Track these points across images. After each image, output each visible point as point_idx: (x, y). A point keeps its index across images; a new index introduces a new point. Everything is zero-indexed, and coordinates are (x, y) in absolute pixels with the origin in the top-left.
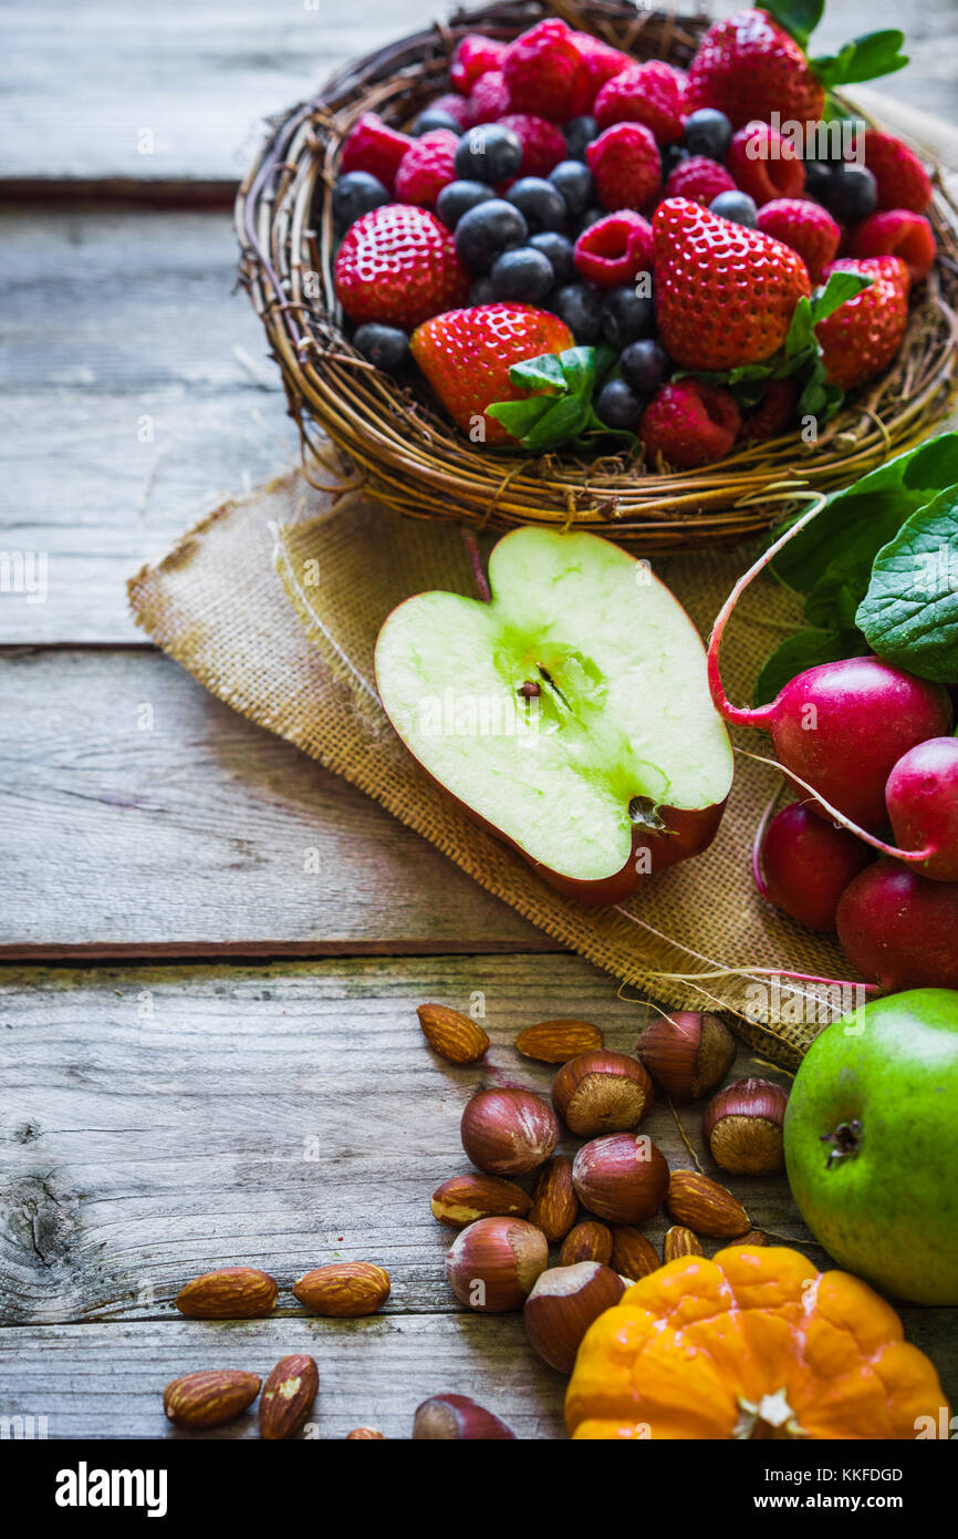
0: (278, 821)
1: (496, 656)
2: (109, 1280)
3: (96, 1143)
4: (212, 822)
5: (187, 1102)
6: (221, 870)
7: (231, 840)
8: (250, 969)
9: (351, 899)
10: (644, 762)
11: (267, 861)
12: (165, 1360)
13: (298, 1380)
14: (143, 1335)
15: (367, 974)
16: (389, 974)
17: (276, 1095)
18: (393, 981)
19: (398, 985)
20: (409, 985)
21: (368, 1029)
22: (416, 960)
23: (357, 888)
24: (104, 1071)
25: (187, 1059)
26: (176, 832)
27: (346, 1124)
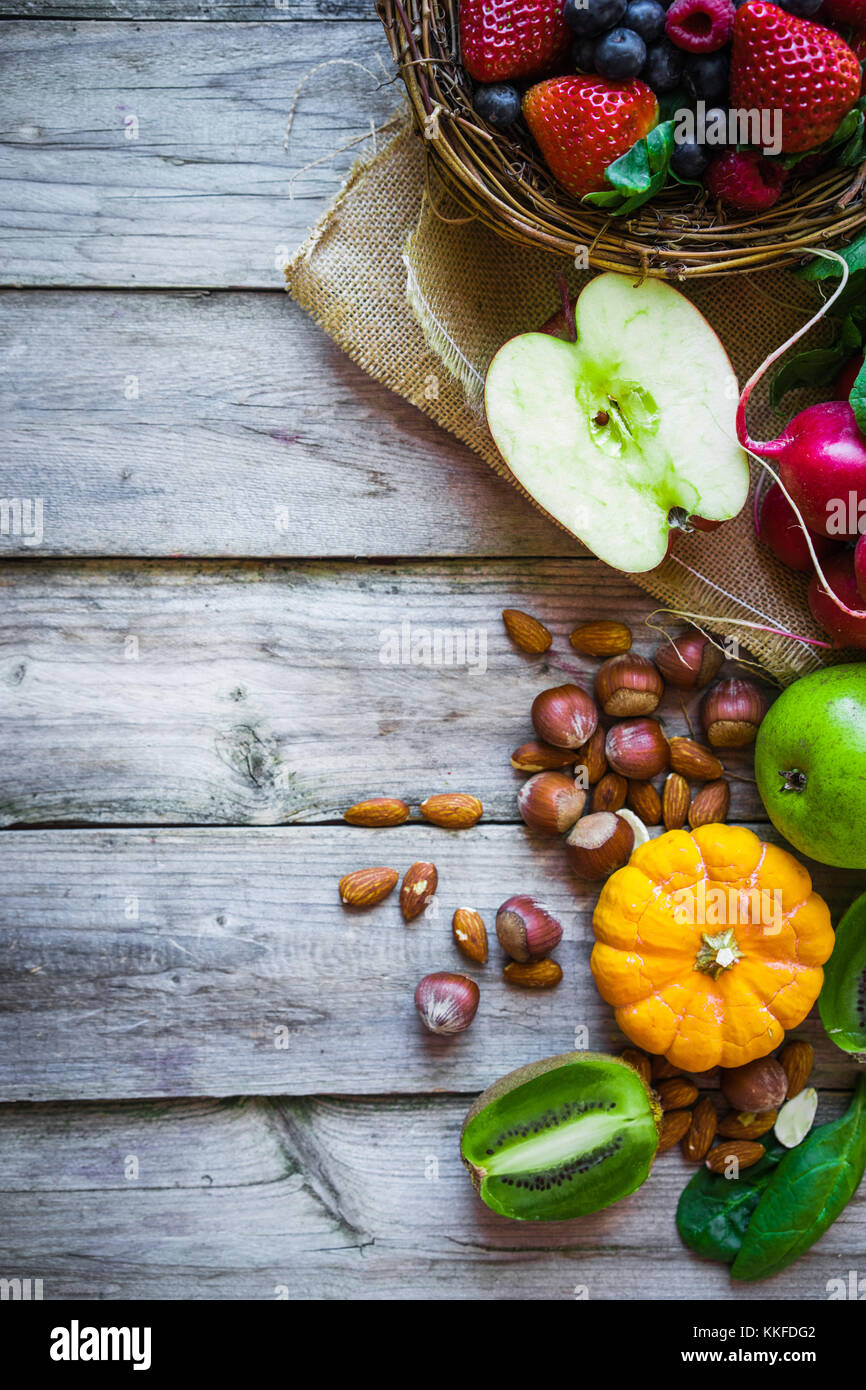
0: (402, 456)
1: (577, 390)
2: (300, 796)
3: (285, 703)
4: (354, 455)
5: (344, 673)
6: (362, 497)
7: (369, 472)
8: (382, 567)
9: (456, 522)
10: (684, 480)
11: (395, 490)
12: (338, 854)
13: (425, 882)
14: (322, 837)
15: (466, 574)
16: (482, 574)
17: (404, 670)
18: (483, 580)
19: (487, 584)
20: (495, 583)
21: (467, 618)
22: (500, 563)
23: (461, 513)
24: (287, 648)
25: (342, 640)
26: (327, 464)
27: (452, 693)
